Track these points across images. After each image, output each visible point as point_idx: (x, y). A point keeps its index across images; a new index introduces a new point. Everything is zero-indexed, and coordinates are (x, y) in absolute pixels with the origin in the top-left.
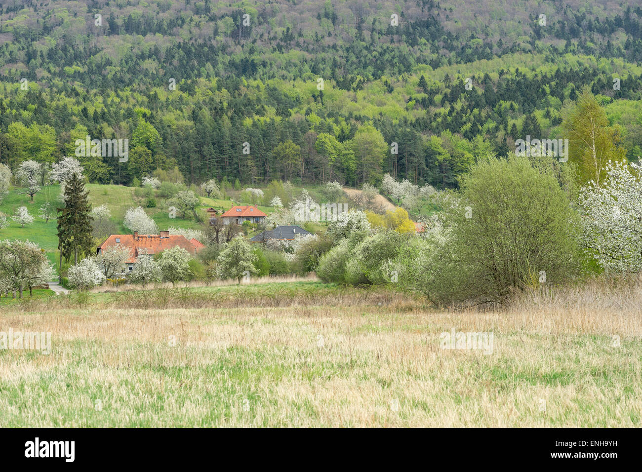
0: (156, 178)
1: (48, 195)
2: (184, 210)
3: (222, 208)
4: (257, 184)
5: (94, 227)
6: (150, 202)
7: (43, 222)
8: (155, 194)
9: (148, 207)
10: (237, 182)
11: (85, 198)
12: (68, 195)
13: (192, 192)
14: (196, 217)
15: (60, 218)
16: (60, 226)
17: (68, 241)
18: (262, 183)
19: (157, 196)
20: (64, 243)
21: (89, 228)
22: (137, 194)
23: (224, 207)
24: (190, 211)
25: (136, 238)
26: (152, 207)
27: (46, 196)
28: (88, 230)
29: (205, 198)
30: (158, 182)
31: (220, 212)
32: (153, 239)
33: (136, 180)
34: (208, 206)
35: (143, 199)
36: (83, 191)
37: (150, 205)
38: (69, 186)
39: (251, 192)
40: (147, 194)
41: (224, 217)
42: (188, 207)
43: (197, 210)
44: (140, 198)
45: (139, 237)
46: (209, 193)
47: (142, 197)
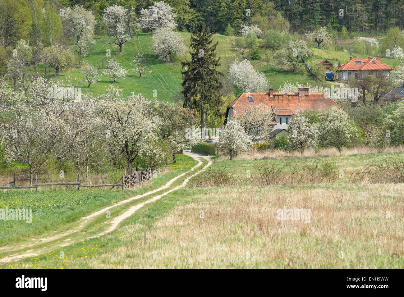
0: (256, 26)
1: (138, 45)
2: (294, 63)
3: (337, 60)
4: (369, 32)
5: (223, 84)
6: (255, 53)
7: (136, 77)
8: (258, 44)
9: (252, 59)
10: (344, 29)
11: (213, 50)
12: (194, 47)
13: (304, 42)
14: (309, 71)
15: (186, 73)
16: (184, 83)
17: (194, 100)
18: (373, 31)
19: (261, 47)
20: (190, 101)
21: (219, 85)
22: (239, 45)
23: (339, 59)
24: (302, 64)
25: (272, 96)
26: (256, 59)
27: (136, 46)
28: (218, 87)
29: (315, 49)
30: (259, 30)
31: (336, 65)
32: (290, 97)
33: (230, 28)
34: (320, 58)
35: (247, 51)
36: (210, 42)
37: (254, 57)
38: (195, 37)
39: (364, 41)
40: (250, 45)
41: (341, 71)
42: (300, 59)
43: (308, 62)
44: (242, 50)
45: (274, 95)
46: (319, 43)
47: (245, 48)
